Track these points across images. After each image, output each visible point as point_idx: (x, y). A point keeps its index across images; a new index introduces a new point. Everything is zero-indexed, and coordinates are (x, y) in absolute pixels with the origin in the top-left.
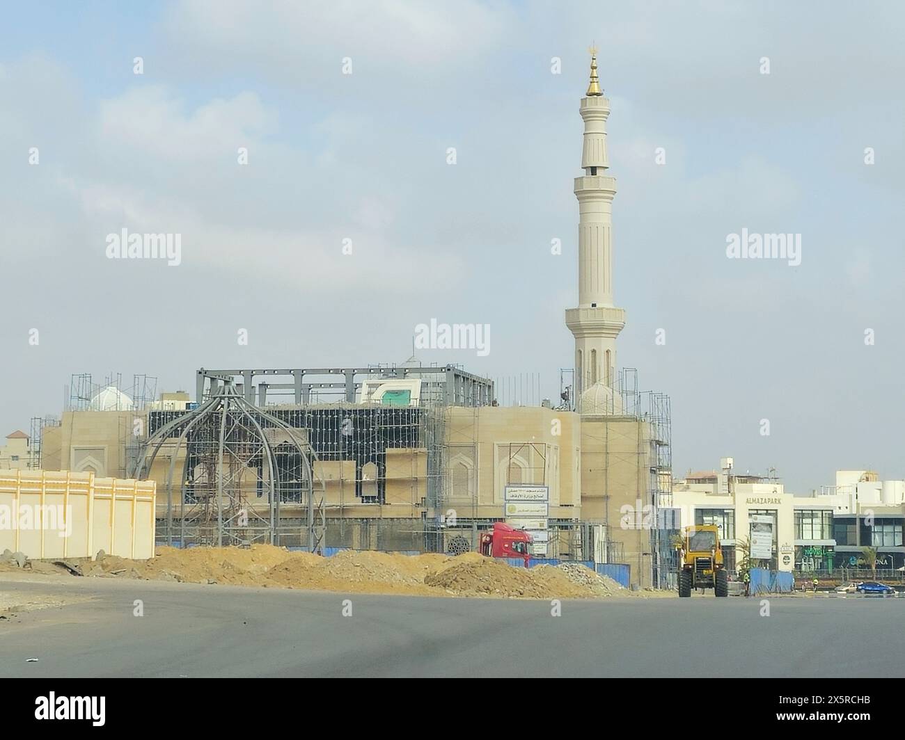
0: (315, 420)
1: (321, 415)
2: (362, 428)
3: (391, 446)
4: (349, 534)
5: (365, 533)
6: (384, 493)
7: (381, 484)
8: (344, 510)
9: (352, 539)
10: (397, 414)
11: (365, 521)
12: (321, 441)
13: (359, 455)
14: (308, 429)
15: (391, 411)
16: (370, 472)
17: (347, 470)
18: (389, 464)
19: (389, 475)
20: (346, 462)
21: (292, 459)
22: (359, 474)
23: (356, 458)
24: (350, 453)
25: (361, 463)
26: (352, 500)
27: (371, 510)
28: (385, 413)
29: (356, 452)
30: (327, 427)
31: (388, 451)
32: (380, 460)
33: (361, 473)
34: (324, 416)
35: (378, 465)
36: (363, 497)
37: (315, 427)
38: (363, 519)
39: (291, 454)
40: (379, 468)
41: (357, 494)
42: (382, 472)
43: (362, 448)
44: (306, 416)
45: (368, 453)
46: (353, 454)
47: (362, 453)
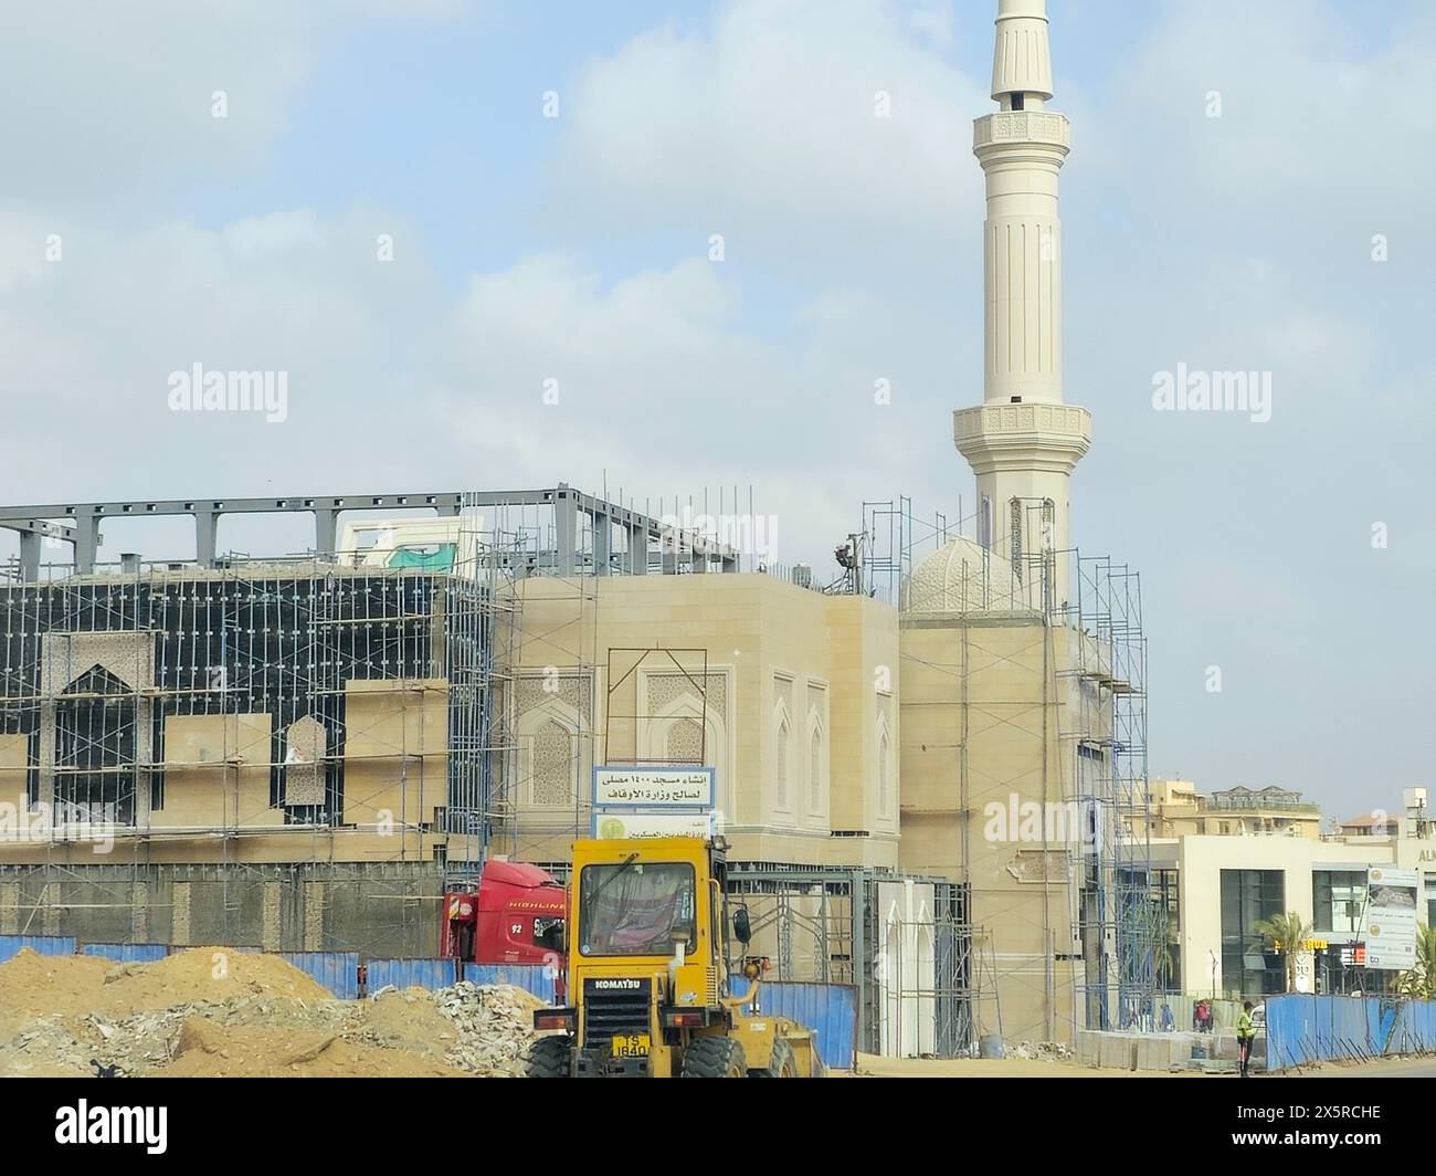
0: (172, 610)
1: (188, 593)
2: (288, 626)
3: (361, 674)
4: (253, 902)
5: (293, 902)
6: (341, 799)
7: (334, 774)
8: (237, 842)
9: (260, 920)
10: (376, 590)
11: (293, 870)
12: (186, 663)
13: (281, 698)
14: (153, 632)
15: (360, 583)
16: (306, 742)
17: (247, 737)
18: (352, 722)
19: (354, 749)
20: (248, 719)
21: (112, 711)
22: (278, 748)
23: (272, 707)
24: (258, 693)
25: (284, 719)
26: (259, 816)
27: (308, 843)
28: (347, 590)
29: (273, 692)
30: (202, 628)
31: (353, 686)
32: (333, 711)
33: (284, 745)
34: (195, 599)
35: (328, 724)
36: (288, 809)
37: (172, 628)
38: (288, 865)
39: (112, 699)
40: (329, 732)
41: (273, 801)
42: (336, 742)
43: (288, 679)
44: (152, 598)
45: (301, 694)
46: (266, 695)
47: (288, 693)
